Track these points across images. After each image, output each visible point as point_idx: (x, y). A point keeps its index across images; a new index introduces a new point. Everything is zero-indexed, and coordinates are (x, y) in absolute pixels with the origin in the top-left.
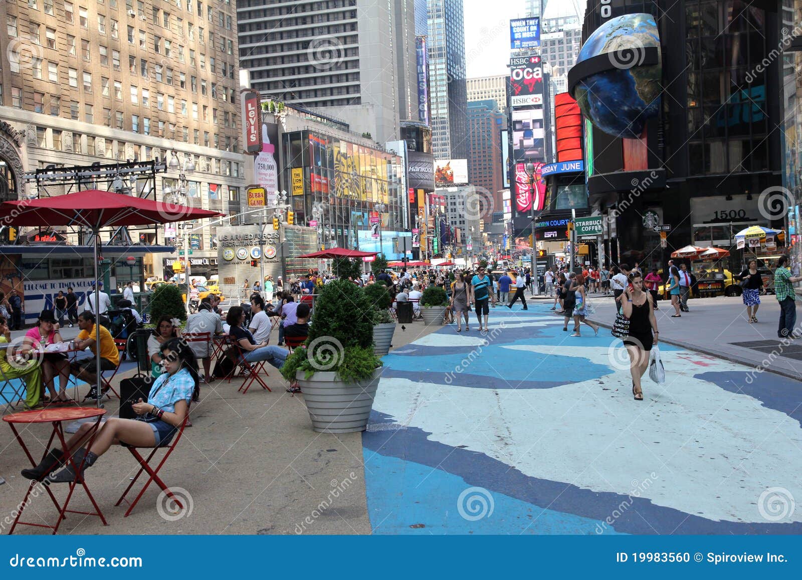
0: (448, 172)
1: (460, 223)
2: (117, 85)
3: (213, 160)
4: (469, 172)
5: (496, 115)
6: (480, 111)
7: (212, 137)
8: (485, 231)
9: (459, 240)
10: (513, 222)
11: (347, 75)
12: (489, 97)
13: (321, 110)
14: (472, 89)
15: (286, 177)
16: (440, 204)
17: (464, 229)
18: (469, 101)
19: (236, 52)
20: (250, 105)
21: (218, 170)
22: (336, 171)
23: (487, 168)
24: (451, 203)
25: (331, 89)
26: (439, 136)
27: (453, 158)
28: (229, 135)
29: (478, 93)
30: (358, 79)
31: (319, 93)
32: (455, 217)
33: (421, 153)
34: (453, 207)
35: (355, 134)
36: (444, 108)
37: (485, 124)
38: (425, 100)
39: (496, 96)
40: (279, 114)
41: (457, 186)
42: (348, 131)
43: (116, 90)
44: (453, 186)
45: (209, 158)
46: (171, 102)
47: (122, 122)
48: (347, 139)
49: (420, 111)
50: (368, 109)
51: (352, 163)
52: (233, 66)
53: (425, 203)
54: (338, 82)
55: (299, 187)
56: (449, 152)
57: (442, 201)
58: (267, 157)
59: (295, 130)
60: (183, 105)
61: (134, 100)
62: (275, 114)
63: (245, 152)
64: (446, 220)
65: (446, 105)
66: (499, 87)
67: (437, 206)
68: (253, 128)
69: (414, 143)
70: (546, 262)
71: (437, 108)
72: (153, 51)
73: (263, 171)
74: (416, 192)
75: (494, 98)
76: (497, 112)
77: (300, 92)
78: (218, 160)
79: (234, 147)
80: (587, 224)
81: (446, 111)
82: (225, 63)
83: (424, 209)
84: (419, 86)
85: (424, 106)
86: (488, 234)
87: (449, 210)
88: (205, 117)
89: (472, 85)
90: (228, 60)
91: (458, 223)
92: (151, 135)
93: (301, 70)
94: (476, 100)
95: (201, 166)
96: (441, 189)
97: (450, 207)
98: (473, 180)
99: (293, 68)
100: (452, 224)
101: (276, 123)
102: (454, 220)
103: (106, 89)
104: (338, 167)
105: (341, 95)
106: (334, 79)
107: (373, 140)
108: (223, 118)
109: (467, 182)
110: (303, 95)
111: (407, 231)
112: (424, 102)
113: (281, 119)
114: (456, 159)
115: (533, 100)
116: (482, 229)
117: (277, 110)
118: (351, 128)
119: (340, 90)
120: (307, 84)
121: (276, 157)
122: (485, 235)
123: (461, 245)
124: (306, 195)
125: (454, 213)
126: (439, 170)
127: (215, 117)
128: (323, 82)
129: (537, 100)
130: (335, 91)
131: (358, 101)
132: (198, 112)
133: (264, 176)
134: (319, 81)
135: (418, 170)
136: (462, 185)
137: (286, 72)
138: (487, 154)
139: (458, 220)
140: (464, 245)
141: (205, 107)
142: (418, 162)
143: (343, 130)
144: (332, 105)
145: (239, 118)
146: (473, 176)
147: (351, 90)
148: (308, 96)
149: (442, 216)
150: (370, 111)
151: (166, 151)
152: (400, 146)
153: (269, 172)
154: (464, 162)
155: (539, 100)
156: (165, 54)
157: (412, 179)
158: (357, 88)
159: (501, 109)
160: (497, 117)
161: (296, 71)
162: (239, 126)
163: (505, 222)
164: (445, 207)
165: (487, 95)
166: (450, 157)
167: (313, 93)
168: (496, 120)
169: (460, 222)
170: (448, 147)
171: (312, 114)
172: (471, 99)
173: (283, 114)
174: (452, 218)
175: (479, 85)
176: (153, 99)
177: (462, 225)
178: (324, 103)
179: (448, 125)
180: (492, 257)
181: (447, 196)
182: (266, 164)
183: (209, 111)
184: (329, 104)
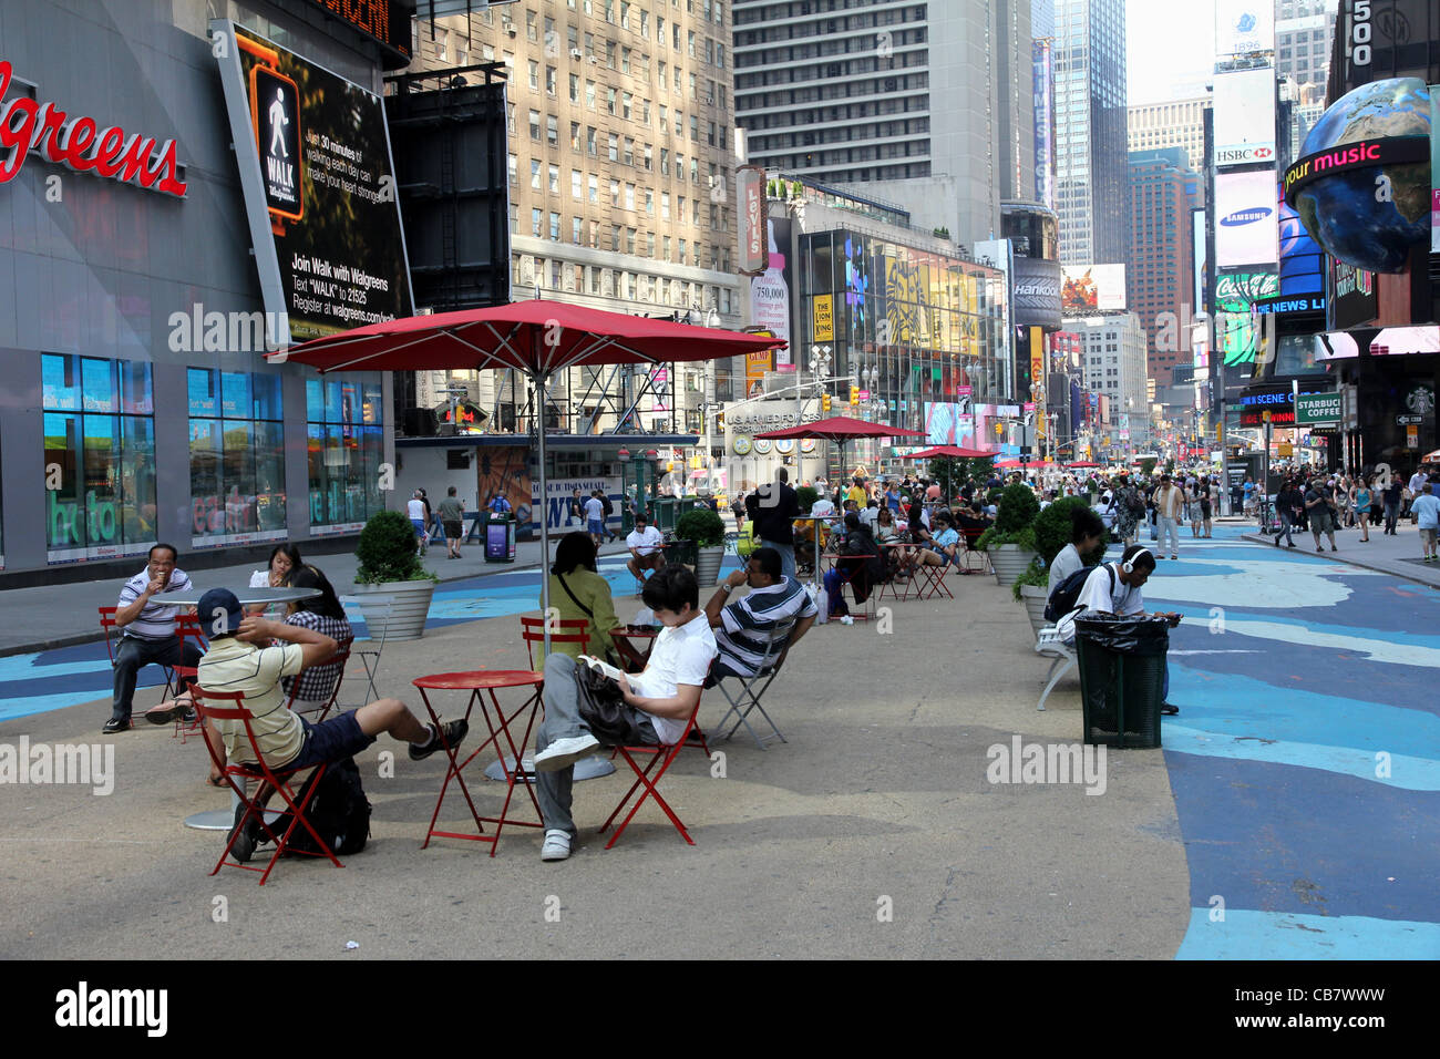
0: (1088, 289)
1: (1109, 386)
2: (553, 170)
3: (692, 285)
4: (1128, 286)
5: (1185, 177)
6: (1153, 169)
7: (689, 247)
8: (1157, 400)
9: (1106, 418)
10: (1211, 386)
11: (906, 122)
12: (1172, 141)
13: (860, 188)
14: (1138, 125)
15: (803, 309)
16: (1071, 350)
17: (1115, 398)
18: (1131, 150)
19: (731, 104)
20: (751, 192)
21: (698, 303)
22: (890, 299)
23: (1165, 280)
24: (1093, 347)
25: (878, 147)
26: (1072, 220)
27: (1097, 262)
28: (717, 243)
29: (1150, 135)
30: (926, 129)
31: (856, 155)
32: (1099, 375)
33: (1037, 262)
34: (1096, 355)
35: (922, 232)
36: (1082, 166)
37: (1163, 195)
38: (1047, 157)
39: (1186, 140)
40: (793, 202)
41: (1104, 314)
42: (908, 227)
43: (552, 177)
44: (1097, 315)
45: (686, 283)
46: (629, 192)
47: (558, 229)
48: (908, 243)
49: (1037, 178)
50: (944, 185)
51: (917, 285)
52: (725, 128)
53: (1044, 352)
54: (890, 135)
55: (826, 328)
56: (1090, 248)
57: (1075, 344)
58: (775, 278)
59: (820, 229)
60: (648, 197)
61: (577, 193)
62: (787, 203)
63: (741, 271)
64: (1081, 379)
65: (1085, 160)
66: (1192, 122)
67: (1065, 353)
68: (754, 229)
69: (1027, 244)
70: (1246, 464)
71: (1069, 166)
72: (606, 112)
73: (766, 300)
74: (1026, 330)
75: (1182, 144)
76: (1187, 171)
77: (822, 154)
78: (699, 285)
79: (725, 262)
80: (1317, 405)
81: (1086, 171)
82: (713, 124)
83: (1042, 363)
84: (1036, 132)
85: (1043, 168)
86: (1163, 407)
87: (1089, 361)
88: (680, 214)
89: (1138, 119)
90: (718, 120)
91: (1105, 385)
92: (601, 249)
93: (825, 114)
94: (1146, 148)
95: (673, 296)
96: (1073, 320)
97: (1089, 355)
98: (1135, 301)
99: (811, 111)
100: (1094, 387)
101: (789, 217)
102: (1096, 379)
103: (536, 178)
104: (893, 292)
105: (896, 157)
106: (883, 129)
107: (953, 238)
108: (707, 215)
109: (1124, 307)
110: (828, 158)
111: (1010, 403)
112: (1044, 162)
113: (797, 210)
114: (1105, 262)
115: (1256, 153)
116: (1151, 397)
117: (790, 193)
118: (914, 221)
119: (893, 150)
120: (835, 139)
121: (787, 276)
122: (1157, 408)
123: (1110, 427)
124: (837, 342)
125: (1097, 366)
126: (1070, 286)
127: (696, 214)
128: (864, 136)
129: (1266, 153)
130: (884, 151)
131: (924, 169)
132: (670, 207)
133: (767, 309)
134: (856, 133)
135: (1031, 291)
136: (1114, 313)
137: (798, 117)
138: (1164, 253)
139: (1104, 379)
140: (1115, 428)
141: (681, 198)
142: (1032, 277)
143: (900, 225)
144: (879, 178)
145: (733, 215)
146: (1136, 294)
147: (913, 148)
148: (836, 161)
149: (1075, 372)
150: (949, 189)
151: (621, 273)
152: (999, 250)
153: (775, 301)
154: (1119, 269)
155: (1269, 152)
156: (622, 116)
157: (1020, 307)
158: (924, 145)
159: (1196, 164)
160: (1187, 183)
161: (816, 115)
162: (733, 228)
163: (1197, 385)
164: (1080, 356)
165: (1167, 137)
166: (1092, 260)
167: (844, 156)
168: (1185, 186)
169: (1109, 383)
170: (1089, 240)
171: (847, 197)
172: (1136, 145)
173: (800, 202)
174: (1094, 375)
175: (1152, 118)
176: (604, 191)
177: (1112, 390)
178: (865, 174)
179: (1090, 198)
180: (1169, 451)
181: (1084, 334)
182: (770, 287)
183: (688, 206)
184: (873, 174)
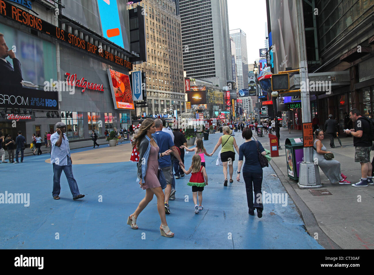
11: (212, 69)
13: (205, 79)
18: (249, 71)
19: (183, 67)
20: (187, 81)
25: (208, 73)
28: (182, 89)
30: (215, 70)
31: (204, 74)
35: (214, 86)
36: (241, 74)
51: (213, 94)
53: (234, 103)
57: (241, 101)
68: (188, 86)
69: (231, 87)
72: (164, 70)
74: (231, 100)
77: (199, 74)
78: (179, 95)
83: (234, 105)
84: (233, 69)
88: (176, 85)
89: (250, 66)
92: (164, 91)
96: (240, 98)
97: (243, 103)
102: (244, 107)
103: (154, 81)
106: (208, 70)
107: (219, 86)
108: (180, 85)
111: (229, 111)
112: (234, 74)
113: (194, 83)
117: (193, 80)
118: (213, 84)
119: (210, 73)
120: (201, 71)
125: (245, 105)
127: (178, 84)
128: (206, 71)
131: (215, 76)
135: (232, 94)
137: (195, 68)
139: (246, 107)
141: (176, 82)
142: (232, 92)
144: (208, 77)
147: (213, 73)
148: (201, 75)
149: (241, 106)
150: (218, 79)
158: (215, 72)
171: (203, 80)
176: (164, 82)
179: (243, 78)
184: (207, 77)
